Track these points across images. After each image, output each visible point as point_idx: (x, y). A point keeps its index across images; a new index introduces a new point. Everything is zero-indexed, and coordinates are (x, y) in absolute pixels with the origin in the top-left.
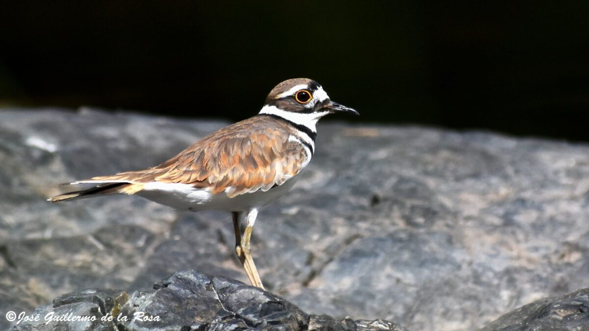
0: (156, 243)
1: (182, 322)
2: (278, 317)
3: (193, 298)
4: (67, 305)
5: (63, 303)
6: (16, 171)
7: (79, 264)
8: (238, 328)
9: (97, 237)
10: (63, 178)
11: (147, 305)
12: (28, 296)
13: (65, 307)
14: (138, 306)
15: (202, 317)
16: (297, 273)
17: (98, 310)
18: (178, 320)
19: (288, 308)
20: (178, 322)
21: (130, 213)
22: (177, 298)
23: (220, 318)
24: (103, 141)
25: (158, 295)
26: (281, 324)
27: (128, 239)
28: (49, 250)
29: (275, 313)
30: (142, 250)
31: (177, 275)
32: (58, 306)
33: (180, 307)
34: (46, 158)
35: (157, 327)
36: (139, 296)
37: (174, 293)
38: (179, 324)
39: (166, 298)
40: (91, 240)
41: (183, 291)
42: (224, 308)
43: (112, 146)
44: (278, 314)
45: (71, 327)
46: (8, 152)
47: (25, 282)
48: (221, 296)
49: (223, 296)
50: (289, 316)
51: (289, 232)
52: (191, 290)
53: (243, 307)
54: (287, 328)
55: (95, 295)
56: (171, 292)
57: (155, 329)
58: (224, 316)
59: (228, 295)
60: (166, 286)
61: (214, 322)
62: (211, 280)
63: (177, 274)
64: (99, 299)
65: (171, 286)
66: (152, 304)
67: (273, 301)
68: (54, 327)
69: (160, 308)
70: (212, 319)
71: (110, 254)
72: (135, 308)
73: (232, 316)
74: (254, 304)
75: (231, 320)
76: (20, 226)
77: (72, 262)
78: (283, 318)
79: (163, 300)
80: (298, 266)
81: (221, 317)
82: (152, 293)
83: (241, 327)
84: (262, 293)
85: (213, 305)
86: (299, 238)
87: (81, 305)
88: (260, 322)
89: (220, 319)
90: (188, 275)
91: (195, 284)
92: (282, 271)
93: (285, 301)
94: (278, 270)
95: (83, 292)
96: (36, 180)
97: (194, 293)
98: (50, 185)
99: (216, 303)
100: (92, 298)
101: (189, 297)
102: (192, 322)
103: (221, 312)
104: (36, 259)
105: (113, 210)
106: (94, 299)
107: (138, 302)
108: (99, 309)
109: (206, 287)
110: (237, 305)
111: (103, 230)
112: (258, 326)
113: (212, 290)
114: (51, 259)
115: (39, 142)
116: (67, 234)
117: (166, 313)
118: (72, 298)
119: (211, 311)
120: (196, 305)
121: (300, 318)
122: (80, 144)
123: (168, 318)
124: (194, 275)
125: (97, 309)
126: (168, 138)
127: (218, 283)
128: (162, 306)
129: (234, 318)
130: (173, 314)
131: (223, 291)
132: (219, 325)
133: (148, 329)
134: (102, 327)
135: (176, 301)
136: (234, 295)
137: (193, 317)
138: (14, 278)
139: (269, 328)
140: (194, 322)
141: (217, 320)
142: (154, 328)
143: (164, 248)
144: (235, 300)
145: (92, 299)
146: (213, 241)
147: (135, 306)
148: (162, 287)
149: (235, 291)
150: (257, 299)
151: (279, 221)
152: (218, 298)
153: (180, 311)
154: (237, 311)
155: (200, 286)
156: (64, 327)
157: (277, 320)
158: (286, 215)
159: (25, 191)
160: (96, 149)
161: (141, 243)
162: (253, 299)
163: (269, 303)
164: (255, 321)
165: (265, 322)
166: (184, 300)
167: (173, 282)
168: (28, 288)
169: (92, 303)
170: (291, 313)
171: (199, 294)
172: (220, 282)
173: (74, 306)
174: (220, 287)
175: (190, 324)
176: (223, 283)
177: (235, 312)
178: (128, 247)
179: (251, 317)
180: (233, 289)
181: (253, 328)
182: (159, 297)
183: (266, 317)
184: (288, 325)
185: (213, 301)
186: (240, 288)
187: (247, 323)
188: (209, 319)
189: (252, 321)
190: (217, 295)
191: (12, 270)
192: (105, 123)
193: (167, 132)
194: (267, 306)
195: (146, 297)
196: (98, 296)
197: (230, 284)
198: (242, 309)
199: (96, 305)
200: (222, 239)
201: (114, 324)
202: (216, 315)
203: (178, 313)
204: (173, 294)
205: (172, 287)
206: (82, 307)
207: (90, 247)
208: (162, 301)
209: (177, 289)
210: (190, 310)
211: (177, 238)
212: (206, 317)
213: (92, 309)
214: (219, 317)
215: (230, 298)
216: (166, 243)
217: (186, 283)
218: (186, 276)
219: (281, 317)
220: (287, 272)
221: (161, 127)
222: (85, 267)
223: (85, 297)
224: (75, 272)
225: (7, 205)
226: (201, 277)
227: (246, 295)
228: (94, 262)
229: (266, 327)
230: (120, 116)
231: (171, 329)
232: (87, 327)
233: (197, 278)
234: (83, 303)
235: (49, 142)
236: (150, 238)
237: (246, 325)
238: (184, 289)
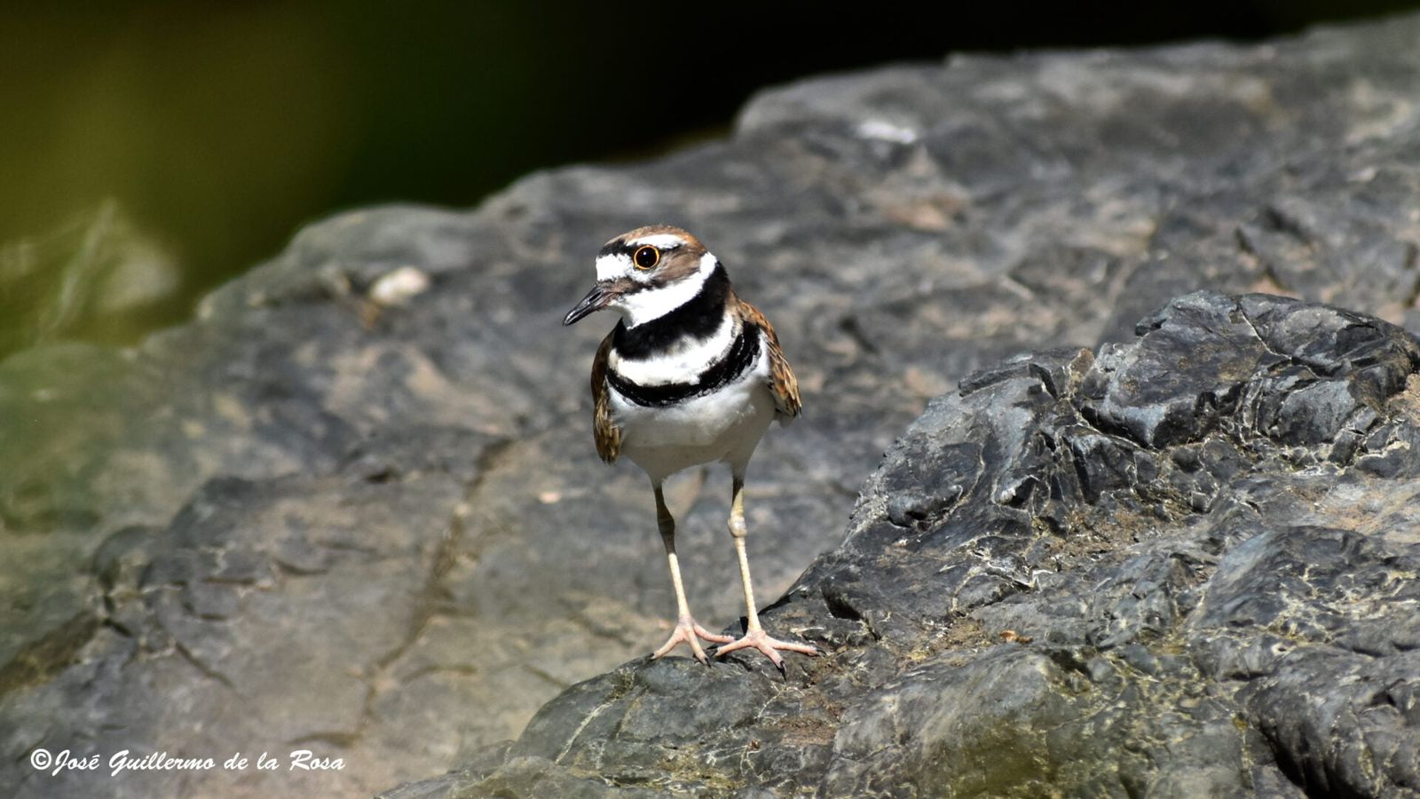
0: (1126, 271)
1: (1196, 386)
2: (1369, 351)
3: (1210, 340)
4: (985, 388)
5: (977, 386)
6: (851, 187)
7: (991, 331)
8: (1300, 381)
9: (1016, 277)
10: (938, 187)
11: (1128, 365)
12: (907, 401)
13: (981, 393)
14: (1113, 370)
15: (1232, 373)
16: (1392, 285)
17: (1041, 389)
18: (1190, 383)
19: (1385, 332)
20: (1189, 388)
21: (1069, 230)
22: (1180, 345)
23: (1265, 368)
24: (998, 109)
25: (1146, 345)
26: (1377, 362)
27: (1072, 272)
28: (933, 313)
29: (1364, 344)
30: (1102, 289)
31: (1175, 304)
32: (968, 392)
33: (1190, 360)
34: (900, 155)
35: (1153, 402)
36: (1111, 353)
37: (1174, 336)
38: (1192, 391)
39: (1161, 348)
40: (1007, 284)
41: (1190, 331)
42: (1269, 350)
43: (1016, 114)
44: (1369, 346)
45: (996, 426)
46: (829, 154)
47: (899, 375)
48: (1261, 330)
49: (1264, 328)
50: (1389, 347)
51: (1365, 213)
52: (1205, 327)
53: (1303, 343)
54: (1389, 369)
55: (1031, 362)
56: (1167, 336)
57: (1151, 407)
58: (1272, 364)
59: (1272, 325)
60: (1158, 326)
61: (1254, 377)
62: (1238, 304)
63: (1174, 301)
64: (1041, 368)
65: (1168, 325)
66: (1137, 362)
67: (1356, 323)
68: (967, 431)
69: (1152, 368)
70: (1250, 374)
71: (1045, 303)
72: (1109, 374)
73: (1285, 362)
74: (1322, 335)
75: (1285, 369)
76: (872, 282)
77: (976, 328)
78: (1380, 352)
79: (1156, 352)
80: (1391, 271)
81: (1267, 366)
82: (1136, 343)
83: (1306, 378)
84: (1335, 313)
85: (1248, 348)
86: (1386, 221)
87: (1009, 385)
88: (1339, 364)
89: (1266, 371)
90: (1194, 300)
91: (1210, 314)
92: (1363, 287)
93: (1379, 321)
94: (1355, 285)
95: (1010, 361)
96: (888, 197)
97: (1211, 332)
98: (914, 203)
99: (1254, 344)
100: (1028, 368)
101: (1203, 339)
102: (1216, 383)
103: (1264, 358)
104: (912, 332)
105: (1038, 230)
106: (1031, 369)
107: (1112, 364)
108: (1044, 387)
109: (1231, 317)
110: (1293, 341)
111: (1025, 264)
112: (1337, 373)
113: (1244, 321)
114: (937, 329)
115: (881, 129)
116: (960, 283)
117: (1165, 375)
118: (992, 374)
119: (1246, 359)
120: (1217, 352)
121: (1410, 347)
122: (957, 120)
123: (1170, 384)
124: (1206, 299)
125: (1039, 387)
126: (1116, 85)
127: (1251, 306)
128: (1156, 363)
129: (1290, 365)
130: (1178, 375)
131: (1262, 319)
132: (1265, 383)
133: (1137, 408)
134: (1055, 417)
135: (1180, 350)
136: (1283, 323)
137: (1215, 374)
138: (878, 371)
139: (1356, 373)
140: (1219, 384)
141: (1260, 373)
142: (1147, 405)
143: (1142, 277)
144: (1287, 332)
145: (1028, 371)
146: (1229, 251)
147: (1107, 370)
148: (1152, 329)
149: (1285, 315)
150: (1325, 325)
151: (1344, 197)
152: (1256, 334)
153: (1190, 367)
154: (1294, 350)
155: (1219, 316)
156: (985, 428)
157: (1368, 357)
158: (1355, 183)
159: (871, 220)
160: (989, 125)
161: (1098, 275)
162: (1319, 325)
163: (1349, 328)
164: (1329, 365)
165: (1348, 364)
166: (1194, 346)
167: (1170, 318)
168: (906, 386)
169: (1028, 378)
170: (1392, 341)
171: (1221, 333)
172: (1254, 304)
173: (997, 388)
174: (1256, 313)
175: (1212, 387)
176: (1261, 304)
177: (1290, 354)
178: (1075, 287)
179: (1320, 358)
180: (1280, 313)
181: (1328, 378)
182: (1148, 348)
183: (1348, 354)
184: (1390, 362)
185: (1247, 340)
186: (1292, 309)
187: (1314, 371)
188: (1245, 374)
189: (1324, 366)
190: (1253, 329)
191: (872, 359)
192: (997, 76)
193: (1114, 74)
194: (1346, 333)
195: (1125, 352)
196: (1036, 364)
197: (1273, 304)
198: (1302, 347)
199: (1037, 381)
200: (1244, 245)
201: (1074, 409)
202: (1257, 363)
203: (1188, 372)
204: (1172, 339)
205: (1168, 327)
206: (1011, 387)
207: (1006, 297)
208: (1155, 354)
209: (1179, 328)
210: (1208, 363)
211: (1163, 255)
212: (1240, 371)
213: (1030, 388)
214: (1262, 366)
215: (1276, 331)
216: (1144, 268)
217: (1195, 316)
218: (1191, 303)
219: (1375, 350)
220: (1372, 285)
221: (1099, 67)
222: (1003, 335)
223: (1014, 368)
224: (987, 345)
225: (843, 250)
226: (1219, 300)
227: (1305, 321)
228: (1019, 322)
229: (1350, 373)
230: (1022, 58)
231: (1179, 402)
232: (1027, 422)
233: (1213, 303)
234: (1013, 380)
235: (900, 126)
236: (1114, 265)
237: (1314, 374)
238: (1191, 327)
